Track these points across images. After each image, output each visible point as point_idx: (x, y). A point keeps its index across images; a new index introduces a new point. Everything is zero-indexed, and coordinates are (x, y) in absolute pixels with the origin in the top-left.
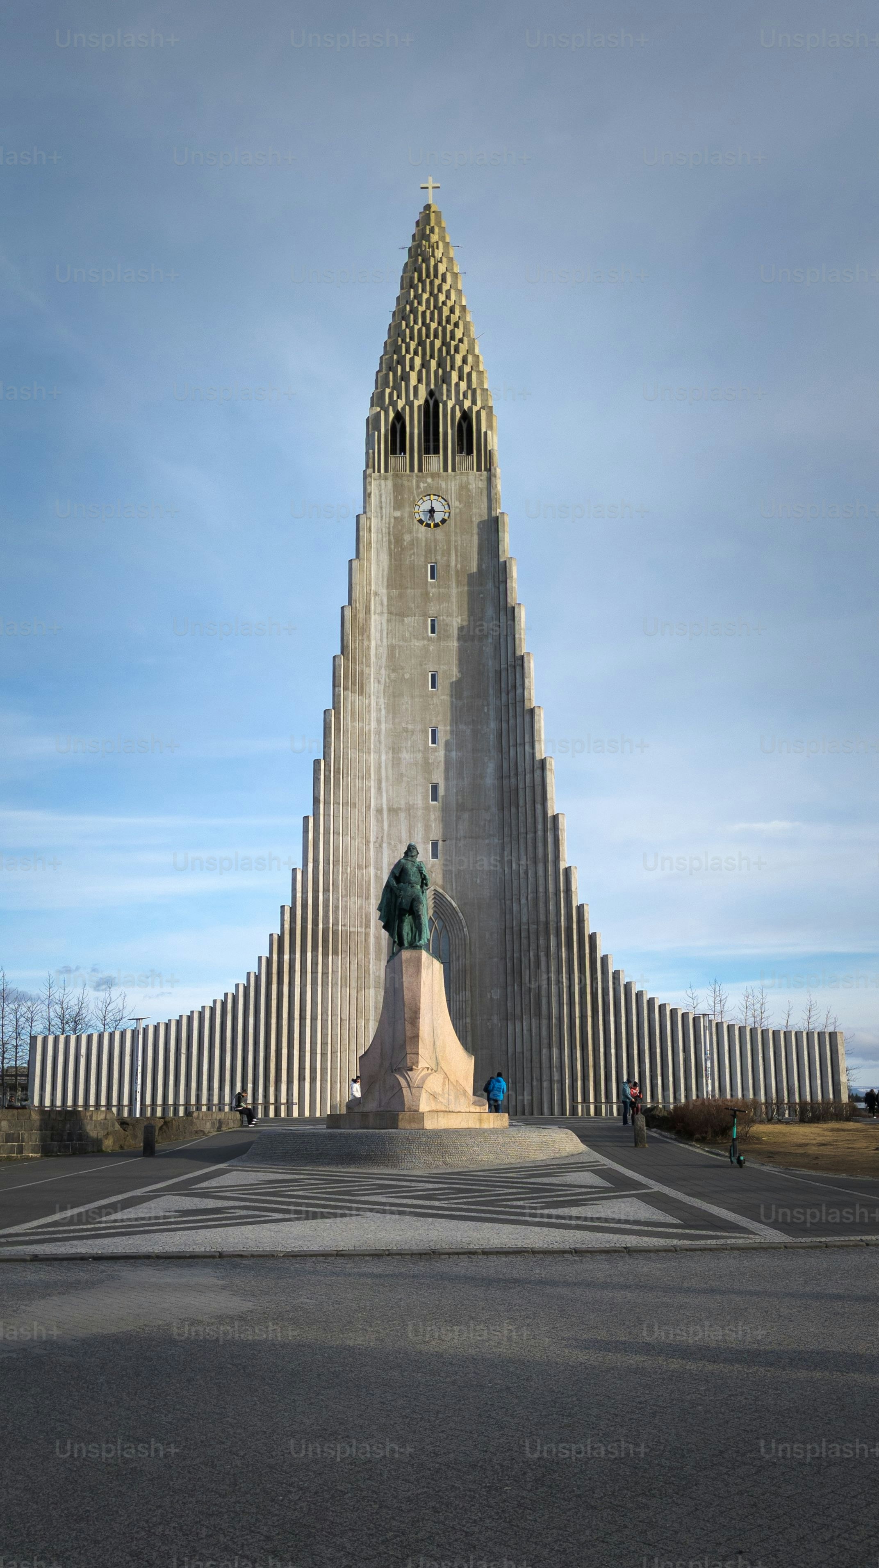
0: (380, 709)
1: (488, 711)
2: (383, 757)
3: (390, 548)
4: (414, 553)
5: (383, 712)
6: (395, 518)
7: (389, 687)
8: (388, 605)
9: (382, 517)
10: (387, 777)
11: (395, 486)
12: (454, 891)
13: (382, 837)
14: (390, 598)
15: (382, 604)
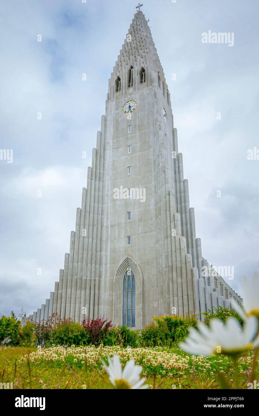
0: (109, 186)
1: (151, 178)
2: (109, 205)
3: (114, 125)
4: (122, 124)
5: (110, 187)
6: (116, 113)
7: (112, 177)
8: (113, 146)
9: (111, 114)
10: (111, 213)
11: (116, 102)
12: (137, 258)
13: (108, 238)
14: (113, 143)
15: (110, 146)
